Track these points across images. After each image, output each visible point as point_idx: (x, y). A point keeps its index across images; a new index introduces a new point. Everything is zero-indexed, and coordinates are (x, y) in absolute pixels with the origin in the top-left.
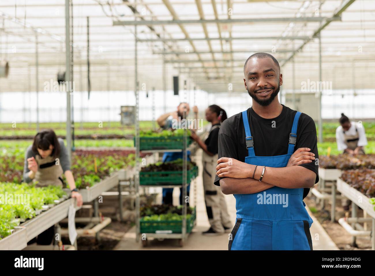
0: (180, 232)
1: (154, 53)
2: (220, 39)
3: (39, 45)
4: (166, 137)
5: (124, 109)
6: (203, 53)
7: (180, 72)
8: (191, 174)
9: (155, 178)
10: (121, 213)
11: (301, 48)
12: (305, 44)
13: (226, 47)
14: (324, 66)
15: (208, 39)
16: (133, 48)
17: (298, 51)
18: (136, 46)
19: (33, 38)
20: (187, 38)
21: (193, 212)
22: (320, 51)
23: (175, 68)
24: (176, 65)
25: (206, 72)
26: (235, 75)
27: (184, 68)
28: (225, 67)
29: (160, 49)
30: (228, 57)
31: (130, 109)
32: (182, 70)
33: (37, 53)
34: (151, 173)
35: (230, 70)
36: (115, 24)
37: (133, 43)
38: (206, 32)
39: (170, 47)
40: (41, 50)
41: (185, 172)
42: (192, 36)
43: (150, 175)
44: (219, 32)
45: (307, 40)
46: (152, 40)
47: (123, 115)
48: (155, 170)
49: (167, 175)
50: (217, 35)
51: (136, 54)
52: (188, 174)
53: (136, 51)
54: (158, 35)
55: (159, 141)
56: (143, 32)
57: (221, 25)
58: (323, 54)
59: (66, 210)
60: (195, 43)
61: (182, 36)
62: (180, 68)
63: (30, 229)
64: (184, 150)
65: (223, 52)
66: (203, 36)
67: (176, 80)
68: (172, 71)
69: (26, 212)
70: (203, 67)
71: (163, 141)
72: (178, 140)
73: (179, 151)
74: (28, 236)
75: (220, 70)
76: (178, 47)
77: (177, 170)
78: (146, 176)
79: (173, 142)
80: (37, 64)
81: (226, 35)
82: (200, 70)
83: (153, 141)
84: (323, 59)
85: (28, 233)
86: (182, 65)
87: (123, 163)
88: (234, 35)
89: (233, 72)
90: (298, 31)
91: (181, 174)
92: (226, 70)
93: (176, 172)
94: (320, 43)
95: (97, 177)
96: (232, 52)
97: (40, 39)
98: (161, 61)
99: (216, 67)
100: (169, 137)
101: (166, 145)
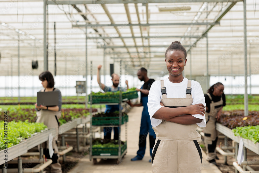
0: (117, 155)
1: (98, 47)
2: (142, 37)
3: (20, 42)
4: (109, 96)
5: (78, 83)
6: (130, 47)
7: (115, 61)
8: (124, 119)
9: (102, 121)
10: (78, 148)
11: (195, 44)
12: (197, 41)
13: (146, 43)
14: (210, 57)
15: (133, 37)
16: (84, 44)
17: (193, 46)
18: (86, 42)
19: (16, 37)
20: (120, 37)
21: (125, 144)
22: (207, 47)
23: (112, 58)
24: (112, 56)
25: (132, 62)
26: (151, 63)
27: (117, 58)
28: (145, 57)
29: (101, 45)
30: (147, 50)
31: (83, 83)
32: (116, 60)
33: (19, 47)
34: (99, 118)
35: (148, 60)
36: (73, 26)
37: (85, 40)
38: (132, 33)
39: (108, 44)
40: (21, 45)
41: (120, 117)
42: (123, 35)
43: (98, 119)
44: (141, 33)
45: (199, 38)
46: (96, 38)
47: (78, 87)
48: (102, 116)
49: (109, 119)
50: (139, 35)
51: (86, 49)
52: (122, 119)
53: (86, 46)
54: (100, 35)
55: (104, 98)
56: (90, 33)
57: (142, 27)
58: (209, 49)
59: (47, 136)
60: (125, 40)
61: (117, 35)
62: (114, 58)
63: (29, 143)
64: (120, 104)
65: (143, 46)
66: (130, 35)
67: (112, 66)
68: (109, 60)
69: (25, 134)
70: (131, 58)
71: (107, 98)
72: (116, 97)
73: (117, 104)
74: (28, 147)
75: (142, 60)
76: (113, 43)
77: (115, 116)
78: (96, 120)
79: (113, 99)
80: (19, 56)
81: (145, 35)
82: (128, 60)
83: (100, 98)
84: (209, 53)
85: (28, 145)
86: (116, 56)
87: (79, 115)
88: (151, 35)
89: (150, 61)
90: (194, 33)
91: (118, 119)
92: (146, 60)
93: (114, 117)
94: (207, 41)
95: (64, 121)
96: (150, 46)
97: (21, 37)
98: (102, 54)
99: (139, 58)
100: (111, 96)
101: (109, 100)
